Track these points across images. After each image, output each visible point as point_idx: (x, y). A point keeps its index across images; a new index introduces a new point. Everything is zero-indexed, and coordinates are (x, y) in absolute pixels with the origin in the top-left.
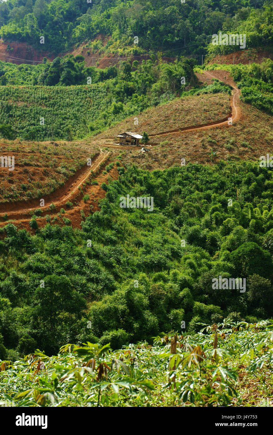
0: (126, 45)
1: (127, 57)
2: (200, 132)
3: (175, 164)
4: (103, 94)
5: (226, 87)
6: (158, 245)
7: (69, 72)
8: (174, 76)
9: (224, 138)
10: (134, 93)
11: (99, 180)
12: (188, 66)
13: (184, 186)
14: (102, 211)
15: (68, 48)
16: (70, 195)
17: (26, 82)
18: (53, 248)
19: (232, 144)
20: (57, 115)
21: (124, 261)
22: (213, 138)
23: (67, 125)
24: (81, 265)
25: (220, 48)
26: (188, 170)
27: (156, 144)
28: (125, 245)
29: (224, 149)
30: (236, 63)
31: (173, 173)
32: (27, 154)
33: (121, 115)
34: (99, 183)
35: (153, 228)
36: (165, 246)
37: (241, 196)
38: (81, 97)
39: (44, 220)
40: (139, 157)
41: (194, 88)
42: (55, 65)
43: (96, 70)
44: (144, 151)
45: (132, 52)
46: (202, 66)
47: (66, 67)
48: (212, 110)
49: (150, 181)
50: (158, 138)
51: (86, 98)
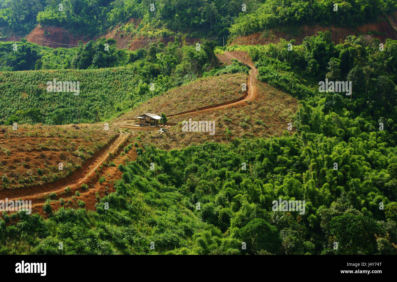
0: (156, 28)
1: (157, 39)
2: (217, 111)
3: (192, 143)
4: (130, 76)
5: (244, 67)
6: (172, 224)
7: (101, 55)
8: (195, 58)
9: (239, 117)
10: (160, 74)
11: (117, 161)
12: (209, 48)
13: (200, 164)
14: (116, 193)
15: (102, 31)
16: (86, 178)
17: (60, 65)
18: (65, 231)
19: (247, 122)
20: (86, 97)
21: (137, 242)
22: (229, 117)
23: (95, 107)
24: (93, 246)
25: (241, 29)
26: (204, 149)
27: (175, 124)
28: (139, 224)
29: (239, 127)
30: (254, 44)
31: (190, 152)
32: (46, 139)
33: (146, 96)
34: (116, 165)
35: (168, 206)
36: (179, 224)
37: (254, 173)
38: (109, 79)
39: (58, 203)
40: (158, 137)
41: (214, 68)
42: (87, 49)
43: (127, 52)
44: (163, 132)
45: (161, 34)
46: (224, 47)
47: (98, 50)
48: (229, 90)
49: (167, 161)
50: (177, 118)
51: (114, 80)
